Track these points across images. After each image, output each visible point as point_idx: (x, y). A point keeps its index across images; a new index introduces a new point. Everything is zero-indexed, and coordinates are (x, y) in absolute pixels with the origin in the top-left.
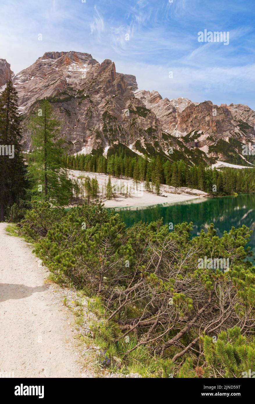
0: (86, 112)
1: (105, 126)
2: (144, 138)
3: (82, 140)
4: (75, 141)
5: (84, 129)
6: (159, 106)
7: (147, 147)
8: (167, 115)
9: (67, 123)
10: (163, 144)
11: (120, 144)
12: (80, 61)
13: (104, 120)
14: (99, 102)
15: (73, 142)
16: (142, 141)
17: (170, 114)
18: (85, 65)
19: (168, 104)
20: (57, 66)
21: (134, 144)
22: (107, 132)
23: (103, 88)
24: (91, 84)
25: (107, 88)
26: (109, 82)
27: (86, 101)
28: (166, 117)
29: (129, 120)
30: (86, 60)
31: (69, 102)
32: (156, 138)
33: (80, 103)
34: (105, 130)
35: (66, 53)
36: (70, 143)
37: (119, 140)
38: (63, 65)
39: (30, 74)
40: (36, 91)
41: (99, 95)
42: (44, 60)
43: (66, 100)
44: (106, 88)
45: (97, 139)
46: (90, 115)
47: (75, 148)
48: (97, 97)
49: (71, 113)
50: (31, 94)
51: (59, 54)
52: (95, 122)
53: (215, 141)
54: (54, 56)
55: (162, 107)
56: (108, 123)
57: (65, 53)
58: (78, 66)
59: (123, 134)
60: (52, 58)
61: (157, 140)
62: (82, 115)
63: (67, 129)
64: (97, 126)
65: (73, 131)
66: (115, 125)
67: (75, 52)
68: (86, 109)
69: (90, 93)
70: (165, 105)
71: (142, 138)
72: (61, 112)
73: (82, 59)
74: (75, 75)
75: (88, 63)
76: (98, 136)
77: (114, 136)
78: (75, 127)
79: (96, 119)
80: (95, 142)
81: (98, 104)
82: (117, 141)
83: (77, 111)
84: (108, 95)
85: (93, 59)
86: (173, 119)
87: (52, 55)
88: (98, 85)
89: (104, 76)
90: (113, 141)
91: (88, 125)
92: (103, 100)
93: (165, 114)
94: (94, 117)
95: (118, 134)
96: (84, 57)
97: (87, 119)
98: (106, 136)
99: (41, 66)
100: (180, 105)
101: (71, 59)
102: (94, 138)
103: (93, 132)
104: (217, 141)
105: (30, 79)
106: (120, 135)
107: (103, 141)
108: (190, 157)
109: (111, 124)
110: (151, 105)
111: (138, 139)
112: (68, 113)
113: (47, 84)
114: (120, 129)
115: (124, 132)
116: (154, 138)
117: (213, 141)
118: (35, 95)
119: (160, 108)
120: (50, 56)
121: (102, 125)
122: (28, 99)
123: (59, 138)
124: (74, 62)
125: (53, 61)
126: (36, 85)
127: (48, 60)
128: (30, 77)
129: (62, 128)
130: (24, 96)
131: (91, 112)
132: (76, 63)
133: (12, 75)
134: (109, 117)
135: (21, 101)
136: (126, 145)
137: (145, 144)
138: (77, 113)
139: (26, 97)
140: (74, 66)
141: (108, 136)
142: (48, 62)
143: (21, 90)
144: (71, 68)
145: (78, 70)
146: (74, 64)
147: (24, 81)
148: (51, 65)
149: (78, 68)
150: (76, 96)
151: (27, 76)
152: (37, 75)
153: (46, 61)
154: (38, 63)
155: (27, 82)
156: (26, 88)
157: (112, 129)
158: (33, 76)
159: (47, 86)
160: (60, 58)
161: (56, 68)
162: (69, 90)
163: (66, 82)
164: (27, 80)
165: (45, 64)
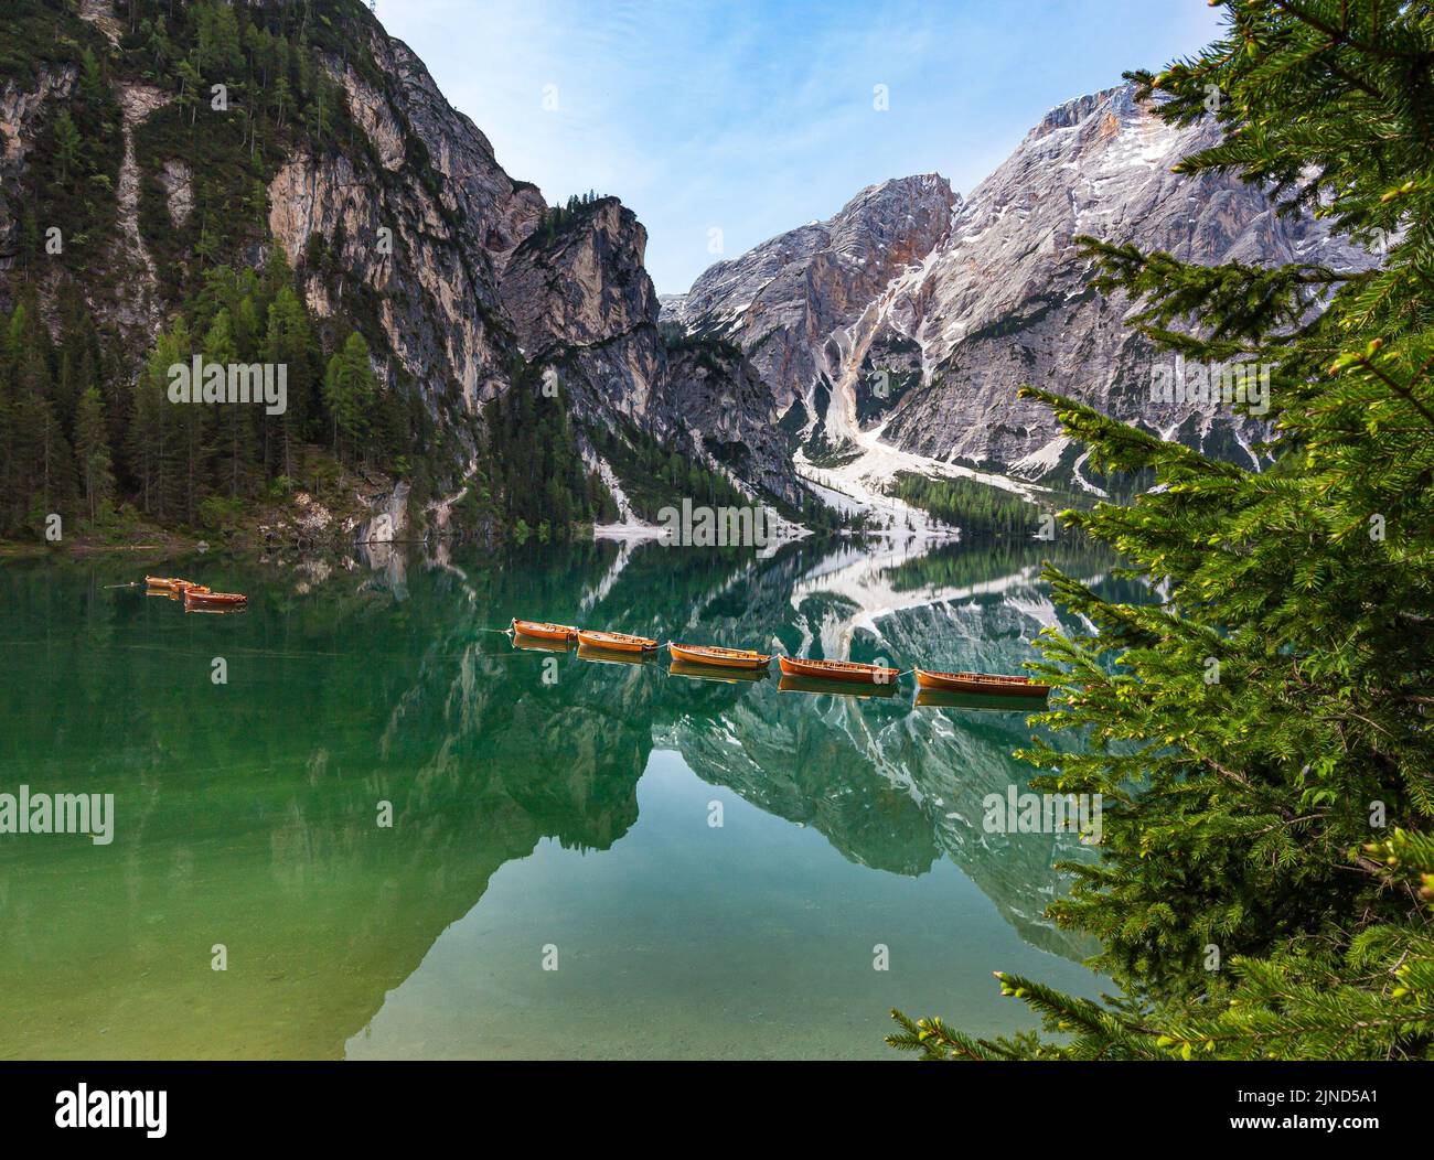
0: (1080, 343)
1: (1119, 380)
4: (1033, 427)
9: (1024, 383)
13: (1121, 361)
15: (1028, 430)
16: (1209, 415)
20: (1078, 150)
21: (1179, 424)
22: (1119, 395)
27: (1088, 310)
31: (1039, 325)
33: (1073, 317)
34: (1114, 392)
35: (1111, 92)
36: (1021, 433)
38: (1094, 142)
39: (996, 203)
40: (996, 273)
42: (1040, 142)
43: (1039, 317)
46: (1086, 354)
47: (1028, 444)
49: (1039, 356)
50: (985, 282)
51: (1088, 104)
52: (1096, 369)
54: (1071, 115)
57: (1108, 95)
58: (1141, 140)
60: (1066, 123)
62: (1070, 353)
68: (1082, 334)
72: (1012, 360)
74: (1114, 190)
79: (1101, 359)
82: (1137, 420)
83: (1055, 346)
87: (1068, 113)
89: (1174, 203)
91: (1078, 382)
94: (1095, 358)
97: (1077, 364)
99: (1029, 164)
101: (1127, 112)
105: (995, 219)
109: (1137, 371)
112: (1029, 357)
113: (1025, 244)
118: (992, 282)
120: (1060, 119)
121: (1112, 375)
122: (976, 297)
123: (998, 424)
124: (1133, 121)
125: (1067, 135)
126: (1004, 242)
127: (1052, 136)
128: (994, 210)
129: (1009, 399)
130: (968, 289)
131: (1093, 341)
132: (1140, 125)
133: (954, 208)
134: (1138, 349)
135: (958, 305)
136: (1159, 429)
137: (1214, 422)
138: (1057, 351)
139: (973, 291)
140: (1127, 142)
141: (1118, 405)
142: (1051, 145)
143: (964, 267)
144: (1115, 154)
145: (1136, 162)
146: (1130, 133)
147: (978, 230)
148: (1058, 155)
149: (1137, 151)
150: (1070, 296)
151: (990, 209)
152: (1013, 203)
153: (1048, 140)
154: (1024, 154)
155: (987, 230)
156: (978, 261)
157: (1136, 384)
158: (1005, 204)
159: (1021, 256)
160: (1091, 116)
161: (1072, 160)
162: (1061, 276)
163: (1069, 236)
164: (986, 225)
165: (1041, 156)
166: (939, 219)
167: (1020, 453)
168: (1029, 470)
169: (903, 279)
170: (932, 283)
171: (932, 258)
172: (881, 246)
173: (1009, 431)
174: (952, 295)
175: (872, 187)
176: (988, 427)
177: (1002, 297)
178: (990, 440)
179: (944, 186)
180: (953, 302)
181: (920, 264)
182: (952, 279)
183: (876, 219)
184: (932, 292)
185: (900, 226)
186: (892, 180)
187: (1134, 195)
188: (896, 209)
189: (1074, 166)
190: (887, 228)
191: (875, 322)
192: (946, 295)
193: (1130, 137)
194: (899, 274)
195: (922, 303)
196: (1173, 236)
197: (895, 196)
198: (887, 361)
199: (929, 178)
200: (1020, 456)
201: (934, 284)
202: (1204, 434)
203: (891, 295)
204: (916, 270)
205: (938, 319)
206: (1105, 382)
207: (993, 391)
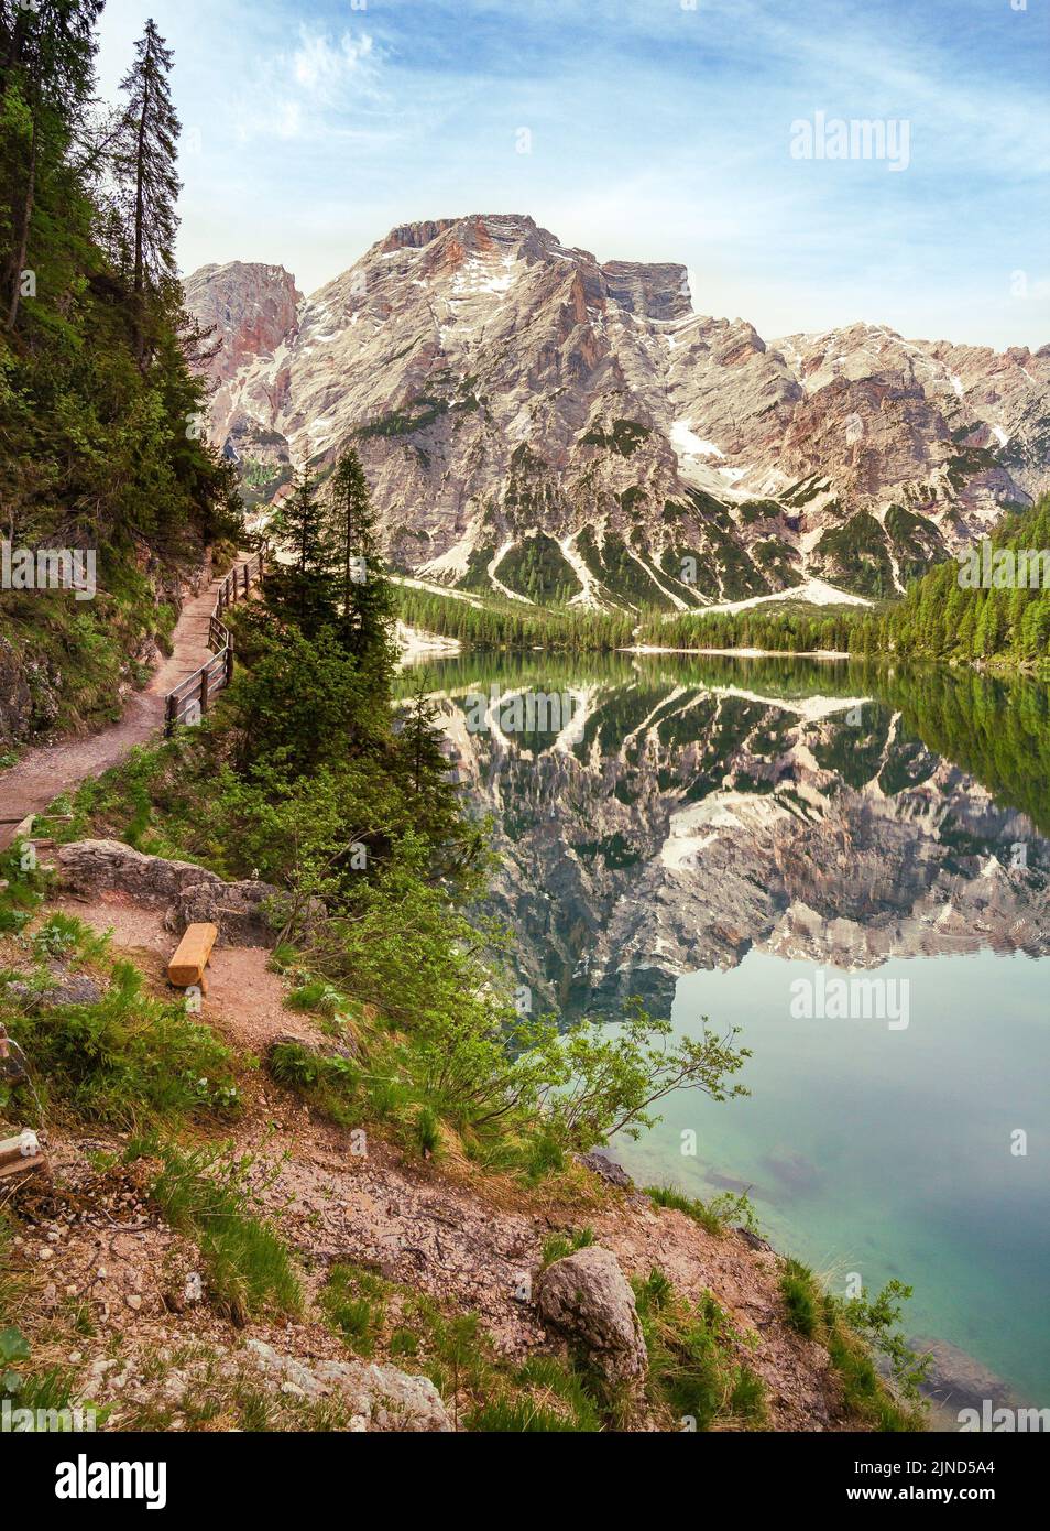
0: (470, 450)
1: (512, 489)
2: (606, 519)
3: (452, 527)
4: (435, 531)
5: (462, 496)
6: (745, 380)
7: (608, 545)
8: (760, 414)
9: (420, 486)
10: (657, 534)
11: (541, 538)
12: (495, 245)
13: (512, 471)
14: (512, 414)
15: (430, 534)
16: (600, 527)
17: (769, 409)
18: (509, 260)
19: (773, 373)
20: (425, 271)
21: (575, 536)
22: (516, 504)
23: (525, 372)
24: (496, 364)
25: (540, 367)
26: (547, 349)
27: (473, 418)
28: (757, 420)
29: (583, 465)
30: (514, 240)
31: (429, 428)
32: (641, 517)
33: (459, 424)
34: (510, 501)
35: (452, 222)
36: (423, 537)
37: (539, 526)
38: (441, 265)
39: (346, 307)
40: (361, 374)
41: (514, 392)
42: (387, 256)
43: (425, 421)
44: (535, 371)
45: (485, 524)
46: (478, 461)
47: (431, 548)
48: (506, 400)
49: (433, 458)
50: (348, 382)
51: (431, 230)
52: (490, 477)
53: (843, 517)
54: (416, 237)
55: (753, 381)
56: (523, 479)
57: (448, 223)
58: (484, 271)
59: (555, 509)
60: (411, 243)
61: (642, 523)
62: (462, 459)
63: (420, 500)
64: (494, 488)
65: (433, 505)
66: (540, 484)
67: (479, 218)
68: (471, 441)
69: (490, 390)
70: (763, 375)
71: (602, 518)
72: (407, 460)
73: (500, 239)
74: (469, 312)
75: (519, 253)
76: (489, 518)
77: (529, 515)
78: (439, 493)
79: (493, 468)
80: (482, 534)
81: (508, 419)
82: (536, 529)
83: (447, 450)
84: (539, 391)
85: (539, 230)
86: (777, 428)
87: (413, 234)
88: (514, 364)
89: (538, 330)
90: (524, 527)
91: (472, 487)
92: (525, 407)
93: (758, 408)
94: (487, 466)
95: (542, 508)
96: (506, 230)
97: (471, 471)
98: (510, 516)
99: (378, 275)
100: (852, 356)
101: (466, 244)
102: (480, 522)
103: (481, 506)
104: (852, 515)
105: (347, 323)
106: (547, 511)
107: (499, 528)
108: (724, 569)
109: (528, 482)
110: (723, 373)
111: (591, 522)
112: (424, 459)
113: (389, 350)
114: (549, 496)
115: (558, 503)
116: (637, 517)
117: (840, 516)
118: (357, 383)
119: (746, 387)
120: (405, 238)
121: (505, 485)
122: (339, 396)
123: (398, 526)
124: (475, 253)
125: (414, 255)
126: (362, 346)
127: (398, 252)
128: (345, 314)
129: (407, 500)
130: (329, 387)
131: (483, 450)
132: (481, 258)
133: (299, 306)
134: (527, 461)
135: (320, 402)
136: (556, 539)
137: (606, 534)
138: (449, 456)
139: (336, 389)
140: (473, 271)
141: (516, 514)
142: (398, 261)
143: (322, 365)
144: (463, 280)
145: (483, 289)
146: (474, 264)
147: (331, 330)
148: (405, 272)
149: (482, 280)
150: (452, 403)
151: (340, 312)
152: (366, 309)
153: (394, 256)
154: (372, 264)
155: (340, 332)
156: (337, 361)
157: (529, 495)
158: (355, 310)
159: (388, 360)
160: (434, 242)
161: (420, 279)
162: (439, 382)
163: (437, 347)
164: (338, 327)
165: (390, 269)
166: (287, 313)
167: (424, 559)
168: (441, 575)
169: (254, 368)
170: (285, 378)
171: (281, 352)
172: (228, 329)
173: (410, 534)
174: (312, 391)
175: (215, 265)
176: (388, 528)
177: (371, 399)
178: (393, 543)
179: (289, 280)
180: (314, 398)
181: (270, 356)
182: (310, 374)
183: (223, 300)
184: (287, 386)
185: (247, 312)
186: (237, 263)
187: (493, 319)
188: (243, 293)
189: (423, 284)
190: (233, 311)
191: (229, 410)
192: (303, 393)
193: (475, 267)
194: (249, 363)
195: (279, 395)
196: (543, 359)
197: (241, 280)
198: (251, 452)
199: (274, 269)
200: (424, 561)
201: (288, 378)
202: (600, 546)
203: (242, 382)
204: (266, 362)
205: (298, 414)
206: (499, 490)
207: (390, 491)
